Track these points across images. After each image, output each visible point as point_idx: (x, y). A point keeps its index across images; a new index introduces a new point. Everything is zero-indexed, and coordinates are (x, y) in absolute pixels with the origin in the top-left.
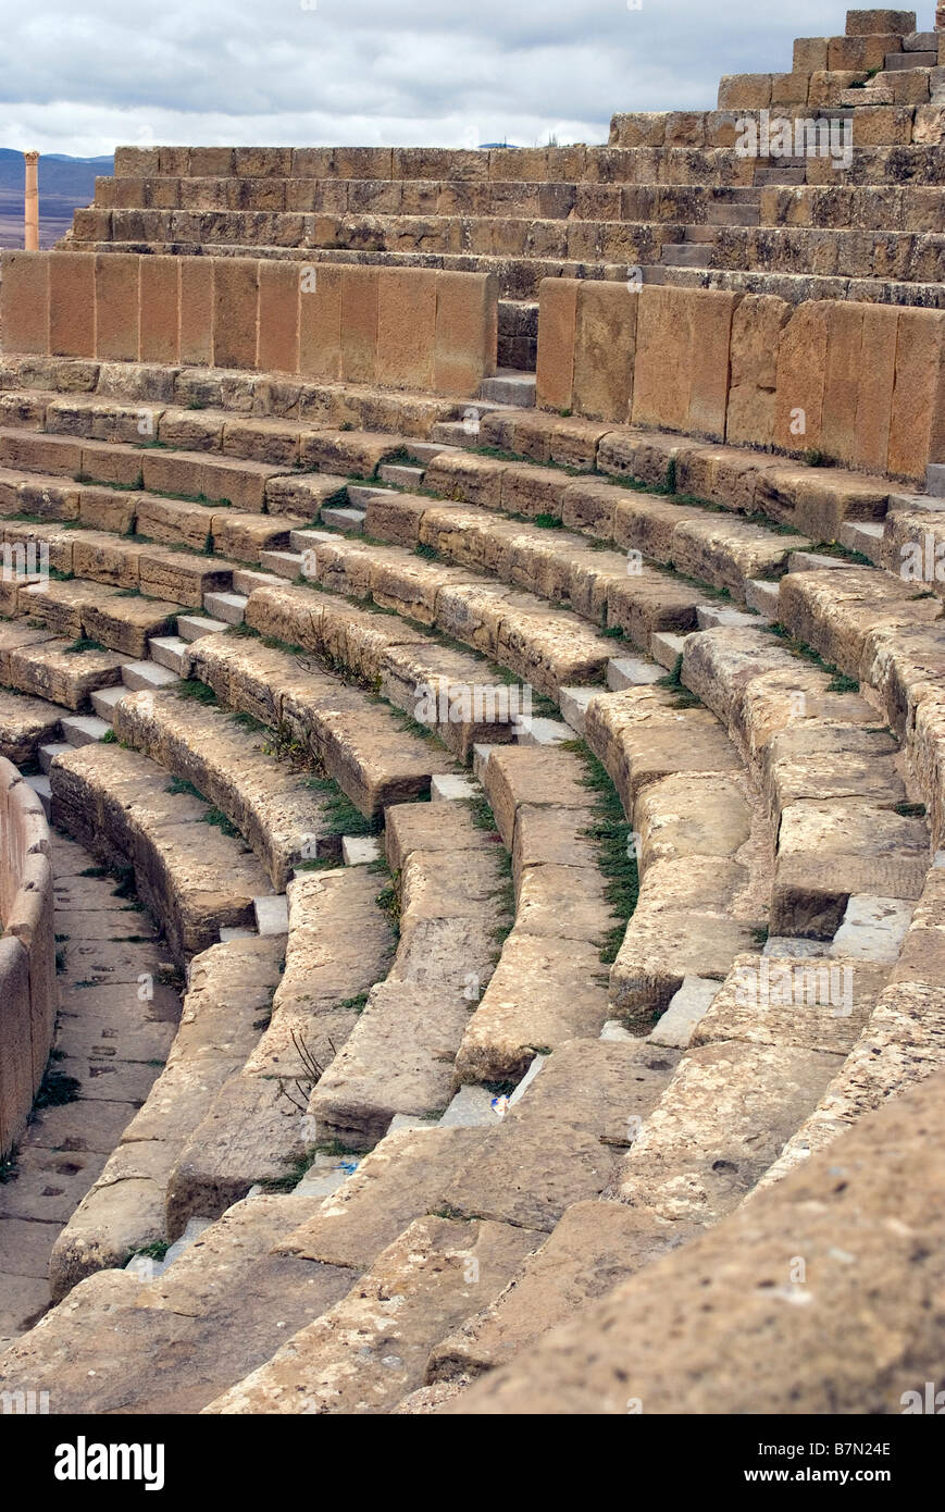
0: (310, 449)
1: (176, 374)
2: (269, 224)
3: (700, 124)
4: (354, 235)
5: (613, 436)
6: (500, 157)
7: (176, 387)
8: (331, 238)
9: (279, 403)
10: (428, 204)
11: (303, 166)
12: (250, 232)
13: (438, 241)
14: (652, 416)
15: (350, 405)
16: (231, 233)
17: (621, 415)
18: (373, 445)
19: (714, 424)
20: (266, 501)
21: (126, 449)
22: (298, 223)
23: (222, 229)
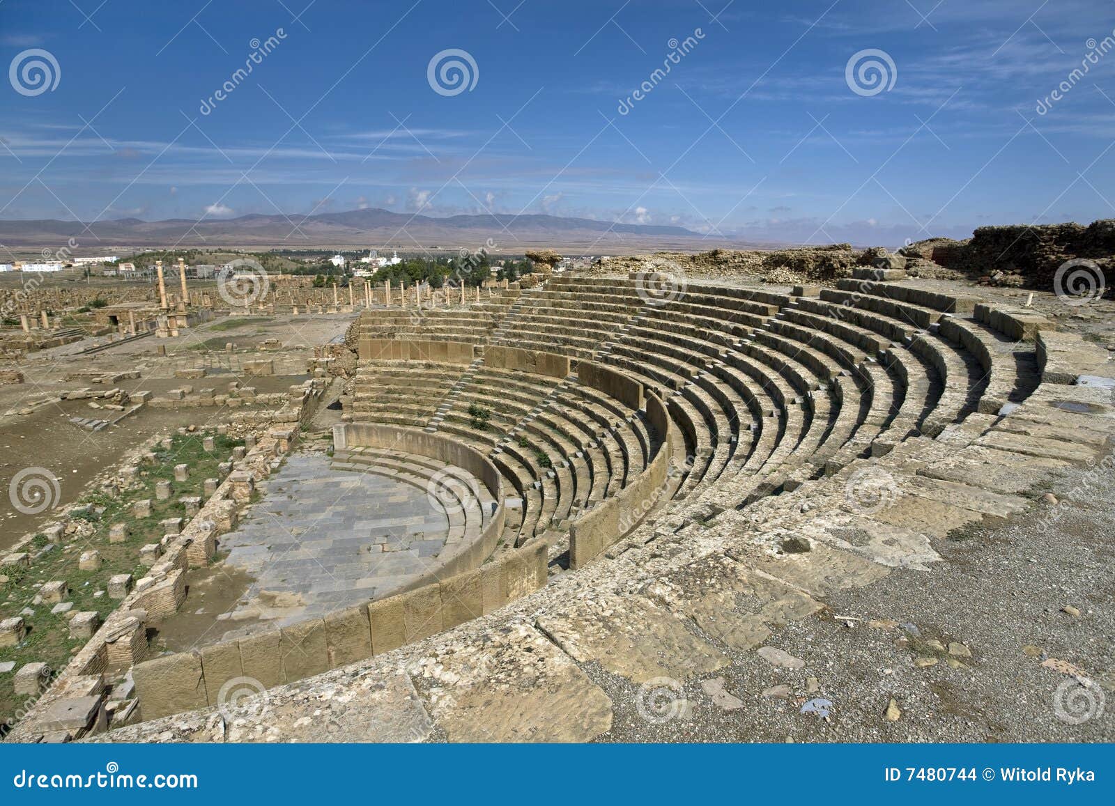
2: (406, 329)
9: (430, 366)
11: (406, 314)
12: (402, 330)
14: (510, 367)
17: (503, 366)
18: (460, 374)
19: (525, 369)
21: (402, 378)
22: (412, 328)
23: (395, 329)
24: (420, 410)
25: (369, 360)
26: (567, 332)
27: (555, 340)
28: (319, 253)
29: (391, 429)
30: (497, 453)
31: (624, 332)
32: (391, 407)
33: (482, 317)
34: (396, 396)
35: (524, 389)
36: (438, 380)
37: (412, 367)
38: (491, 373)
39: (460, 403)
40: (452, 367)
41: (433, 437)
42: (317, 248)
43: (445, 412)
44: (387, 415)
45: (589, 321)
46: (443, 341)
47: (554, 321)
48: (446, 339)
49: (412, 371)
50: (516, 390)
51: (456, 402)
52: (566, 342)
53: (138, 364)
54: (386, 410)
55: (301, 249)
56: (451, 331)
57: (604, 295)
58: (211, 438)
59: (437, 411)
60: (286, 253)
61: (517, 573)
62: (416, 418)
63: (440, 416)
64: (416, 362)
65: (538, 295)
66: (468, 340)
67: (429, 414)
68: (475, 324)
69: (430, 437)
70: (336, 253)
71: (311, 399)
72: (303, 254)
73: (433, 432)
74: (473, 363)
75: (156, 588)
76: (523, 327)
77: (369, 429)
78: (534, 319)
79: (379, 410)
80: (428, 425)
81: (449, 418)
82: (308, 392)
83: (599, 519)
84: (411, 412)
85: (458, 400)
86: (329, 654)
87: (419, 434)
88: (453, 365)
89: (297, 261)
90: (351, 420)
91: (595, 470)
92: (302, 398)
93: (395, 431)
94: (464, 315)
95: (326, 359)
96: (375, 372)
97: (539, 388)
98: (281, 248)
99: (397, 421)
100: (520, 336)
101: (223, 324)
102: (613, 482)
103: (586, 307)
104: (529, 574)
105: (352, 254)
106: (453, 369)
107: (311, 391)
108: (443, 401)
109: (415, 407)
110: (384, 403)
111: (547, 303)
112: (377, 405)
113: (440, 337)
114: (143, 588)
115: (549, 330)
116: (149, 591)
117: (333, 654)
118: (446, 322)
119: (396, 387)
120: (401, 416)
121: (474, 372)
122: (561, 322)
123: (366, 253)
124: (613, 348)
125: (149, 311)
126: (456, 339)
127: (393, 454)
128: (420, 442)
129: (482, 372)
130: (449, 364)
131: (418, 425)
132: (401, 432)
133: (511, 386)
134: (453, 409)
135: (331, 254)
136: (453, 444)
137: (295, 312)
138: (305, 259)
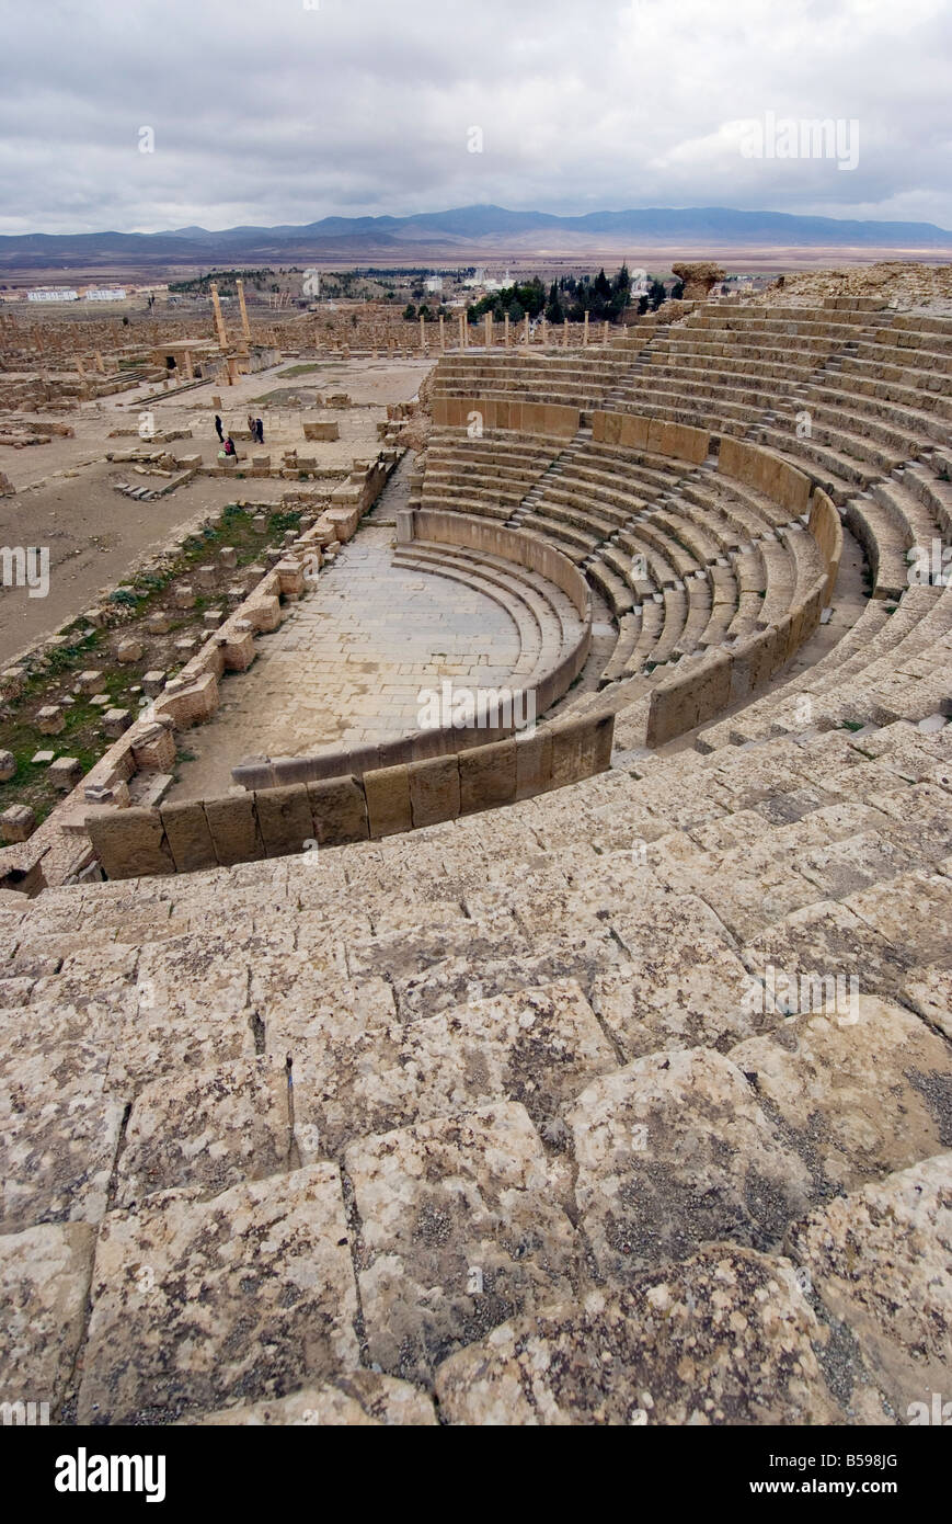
0: (539, 452)
2: (493, 383)
4: (519, 386)
5: (619, 449)
8: (513, 387)
9: (521, 439)
10: (537, 376)
12: (489, 385)
13: (546, 389)
14: (626, 444)
15: (544, 440)
16: (483, 385)
17: (617, 443)
18: (557, 451)
19: (644, 447)
20: (532, 467)
21: (484, 453)
22: (500, 383)
23: (480, 384)
24: (503, 498)
25: (446, 427)
26: (713, 393)
27: (693, 405)
28: (412, 272)
29: (466, 521)
30: (592, 561)
31: (799, 395)
32: (468, 492)
33: (596, 367)
34: (476, 476)
35: (639, 476)
36: (530, 458)
37: (499, 438)
38: (598, 452)
39: (555, 492)
40: (548, 441)
41: (515, 535)
42: (409, 266)
43: (534, 502)
44: (462, 502)
45: (748, 376)
46: (541, 403)
47: (696, 377)
48: (546, 400)
49: (498, 443)
50: (629, 477)
51: (549, 490)
52: (709, 408)
53: (192, 420)
54: (460, 495)
55: (391, 267)
56: (552, 388)
57: (778, 335)
58: (262, 517)
59: (524, 500)
60: (372, 272)
61: (567, 748)
62: (496, 508)
63: (527, 508)
64: (503, 432)
65: (679, 335)
66: (574, 402)
67: (513, 503)
68: (587, 379)
69: (510, 534)
70: (433, 274)
71: (376, 474)
72: (391, 273)
73: (516, 527)
74: (576, 436)
75: (185, 692)
76: (651, 385)
77: (439, 518)
78: (668, 373)
79: (453, 494)
80: (511, 519)
81: (538, 512)
82: (372, 466)
83: (697, 684)
84: (491, 499)
85: (552, 486)
86: (315, 826)
87: (499, 530)
88: (550, 437)
89: (386, 286)
90: (419, 506)
91: (716, 599)
92: (364, 474)
93: (471, 523)
94: (573, 365)
95: (400, 423)
96: (452, 444)
97: (661, 476)
98: (366, 267)
99: (474, 511)
100: (646, 398)
101: (289, 370)
102: (737, 621)
103: (747, 354)
104: (583, 752)
105: (453, 274)
106: (550, 443)
107: (377, 465)
108: (532, 488)
109: (497, 494)
110: (459, 485)
111: (691, 348)
112: (451, 487)
113: (538, 397)
114: (173, 691)
115: (690, 390)
116: (179, 694)
117: (319, 826)
118: (547, 375)
119: (477, 465)
120: (480, 505)
121: (576, 449)
122: (706, 378)
123: (471, 272)
124: (777, 420)
125: (208, 352)
126: (558, 400)
127: (466, 553)
128: (499, 539)
129: (587, 450)
130: (545, 437)
131: (496, 516)
132: (476, 524)
133: (622, 471)
134: (544, 499)
135: (425, 273)
136: (538, 545)
137: (375, 356)
138: (396, 281)
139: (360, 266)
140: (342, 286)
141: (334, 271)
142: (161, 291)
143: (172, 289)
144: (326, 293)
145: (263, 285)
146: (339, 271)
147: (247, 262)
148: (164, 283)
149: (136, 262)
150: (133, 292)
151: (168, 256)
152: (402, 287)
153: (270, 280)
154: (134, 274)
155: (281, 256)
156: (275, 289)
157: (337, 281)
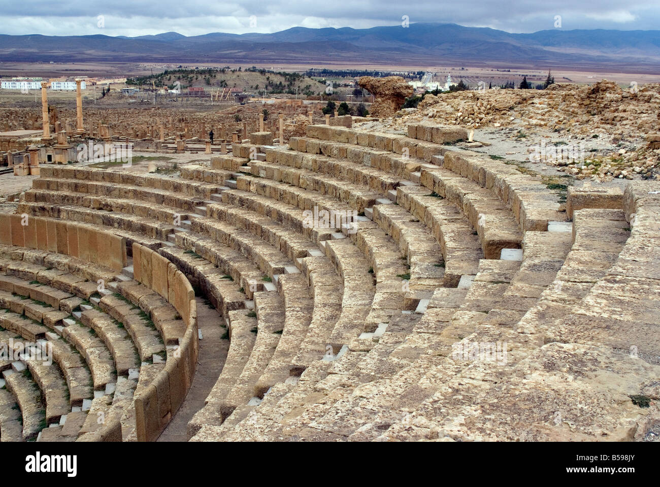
0: (75, 289)
1: (44, 257)
2: (81, 200)
3: (202, 174)
4: (104, 205)
6: (148, 180)
7: (44, 262)
8: (98, 206)
10: (127, 195)
11: (95, 177)
12: (76, 202)
13: (126, 210)
15: (88, 273)
16: (70, 202)
20: (60, 307)
22: (88, 200)
23: (68, 200)
137: (208, 151)
138: (342, 81)
139: (315, 67)
140: (287, 83)
141: (282, 71)
142: (118, 84)
143: (129, 82)
144: (270, 89)
145: (212, 81)
146: (287, 71)
147: (212, 62)
148: (125, 76)
149: (115, 59)
150: (94, 84)
151: (144, 55)
152: (346, 86)
153: (220, 77)
154: (108, 68)
155: (244, 57)
156: (223, 84)
157: (282, 79)
